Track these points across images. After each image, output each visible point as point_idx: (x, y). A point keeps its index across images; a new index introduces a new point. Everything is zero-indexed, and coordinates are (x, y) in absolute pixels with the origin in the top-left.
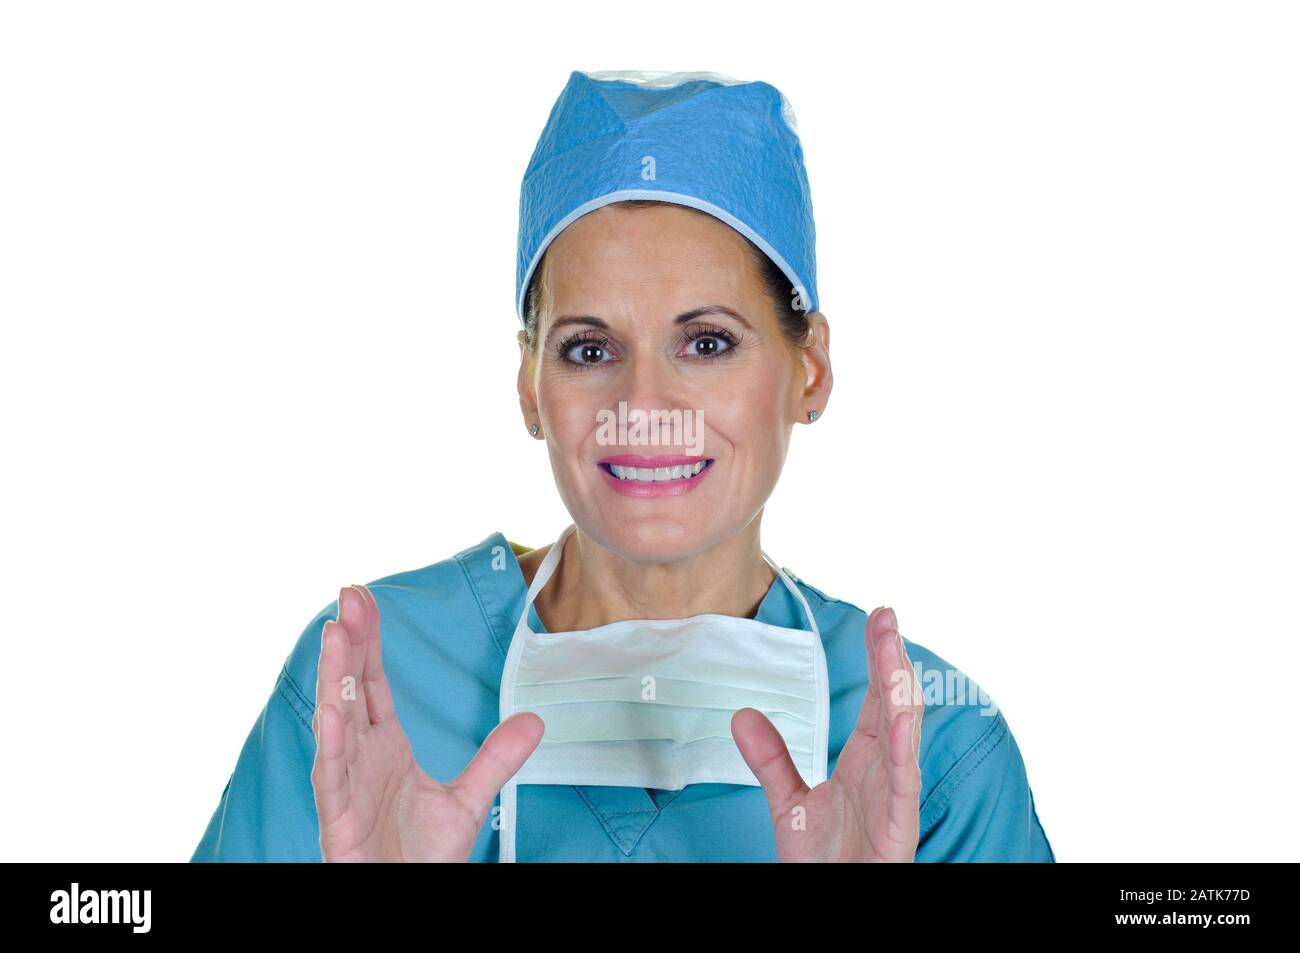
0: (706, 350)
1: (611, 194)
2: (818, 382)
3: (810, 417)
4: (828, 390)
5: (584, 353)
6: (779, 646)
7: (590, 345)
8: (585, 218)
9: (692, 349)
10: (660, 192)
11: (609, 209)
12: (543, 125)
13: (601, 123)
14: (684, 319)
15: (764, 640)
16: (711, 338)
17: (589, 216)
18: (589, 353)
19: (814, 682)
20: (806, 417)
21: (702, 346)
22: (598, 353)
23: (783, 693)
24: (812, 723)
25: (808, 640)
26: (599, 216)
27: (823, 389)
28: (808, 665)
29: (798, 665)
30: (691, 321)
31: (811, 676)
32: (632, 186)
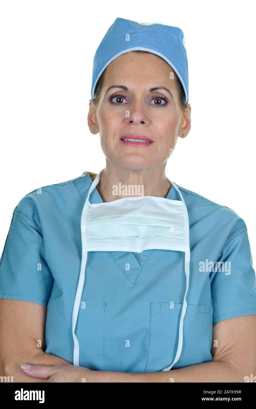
0: (158, 103)
1: (133, 48)
2: (186, 126)
3: (183, 136)
4: (189, 129)
5: (117, 100)
6: (172, 206)
7: (118, 97)
8: (123, 55)
9: (153, 102)
10: (148, 49)
11: (131, 53)
12: (106, 33)
13: (129, 30)
14: (153, 90)
15: (167, 204)
16: (159, 99)
17: (124, 55)
18: (119, 100)
19: (184, 217)
20: (182, 136)
21: (156, 101)
22: (122, 100)
23: (174, 220)
24: (184, 230)
25: (181, 204)
26: (128, 54)
27: (188, 128)
28: (181, 212)
29: (178, 212)
30: (154, 91)
31: (183, 215)
32: (140, 46)
